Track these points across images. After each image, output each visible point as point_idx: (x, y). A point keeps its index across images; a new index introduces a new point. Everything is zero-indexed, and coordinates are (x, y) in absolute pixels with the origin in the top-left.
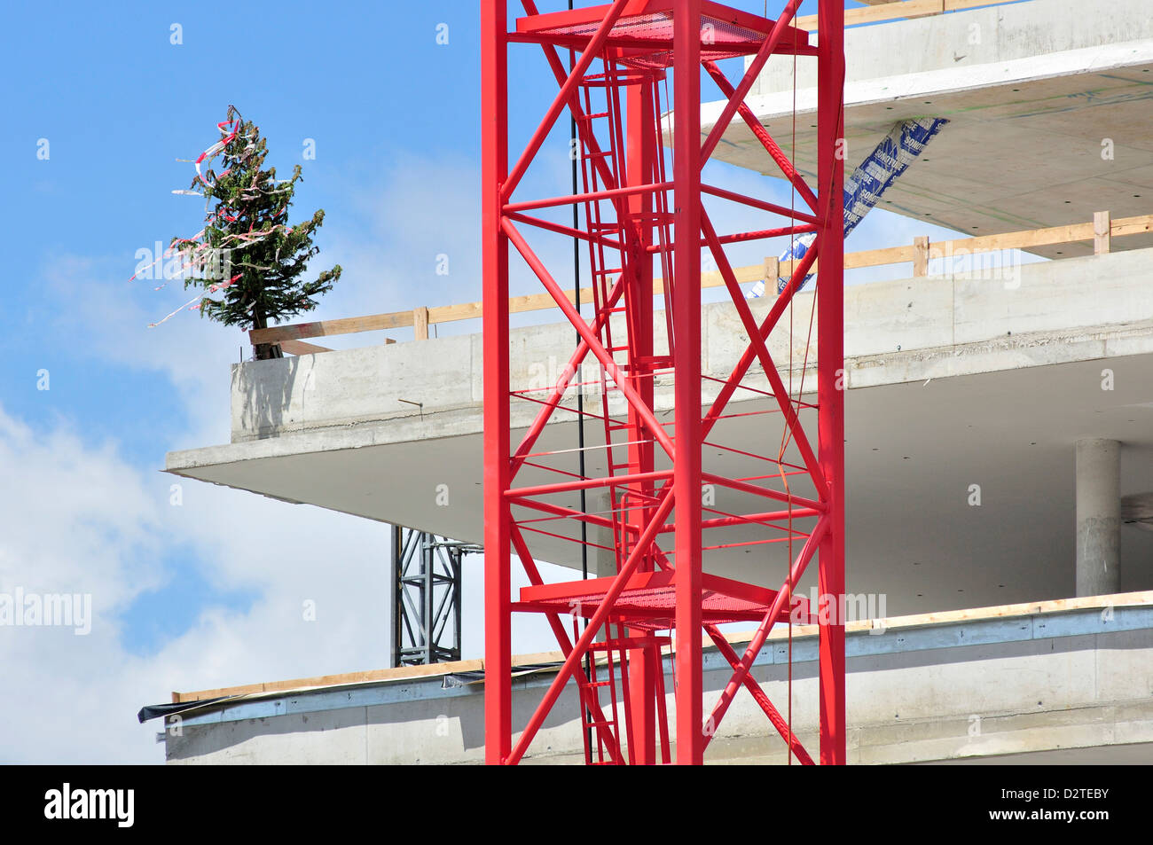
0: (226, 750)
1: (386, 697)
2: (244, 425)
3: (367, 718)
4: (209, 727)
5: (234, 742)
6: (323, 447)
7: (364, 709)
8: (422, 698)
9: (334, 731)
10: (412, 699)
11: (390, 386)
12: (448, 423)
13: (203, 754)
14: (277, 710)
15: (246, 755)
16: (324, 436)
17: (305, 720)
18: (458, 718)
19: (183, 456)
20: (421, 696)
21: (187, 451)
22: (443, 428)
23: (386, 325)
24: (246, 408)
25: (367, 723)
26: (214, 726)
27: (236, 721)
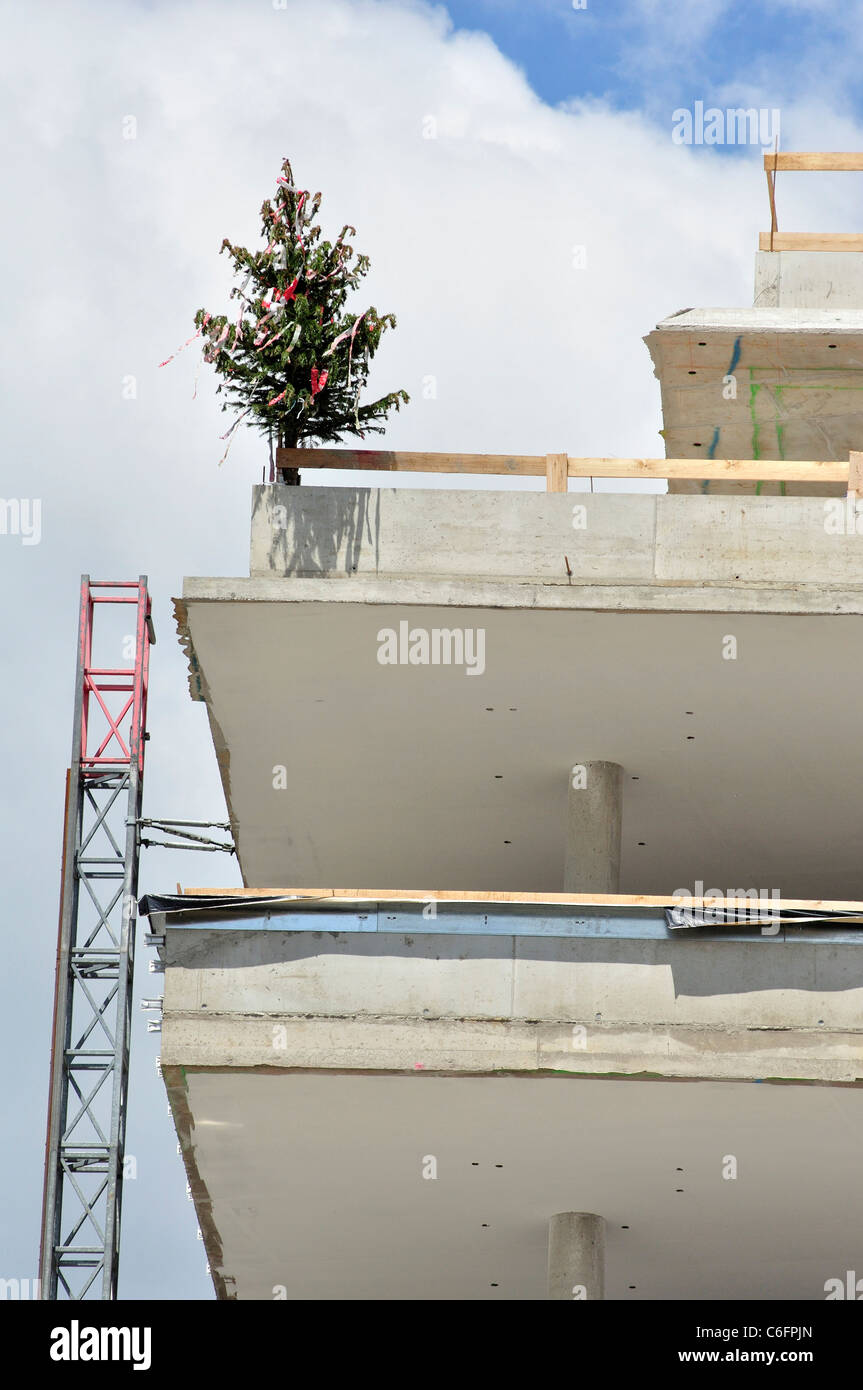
0: (270, 967)
1: (547, 927)
2: (272, 565)
3: (514, 951)
4: (242, 935)
5: (285, 958)
6: (450, 600)
7: (512, 939)
8: (608, 935)
9: (457, 961)
10: (592, 934)
11: (519, 543)
12: (659, 594)
13: (229, 966)
14: (361, 925)
15: (305, 977)
16: (451, 586)
17: (409, 942)
18: (668, 967)
19: (213, 584)
20: (608, 932)
21: (220, 579)
22: (652, 599)
23: (498, 470)
24: (276, 542)
25: (514, 957)
26: (250, 934)
27: (290, 933)
